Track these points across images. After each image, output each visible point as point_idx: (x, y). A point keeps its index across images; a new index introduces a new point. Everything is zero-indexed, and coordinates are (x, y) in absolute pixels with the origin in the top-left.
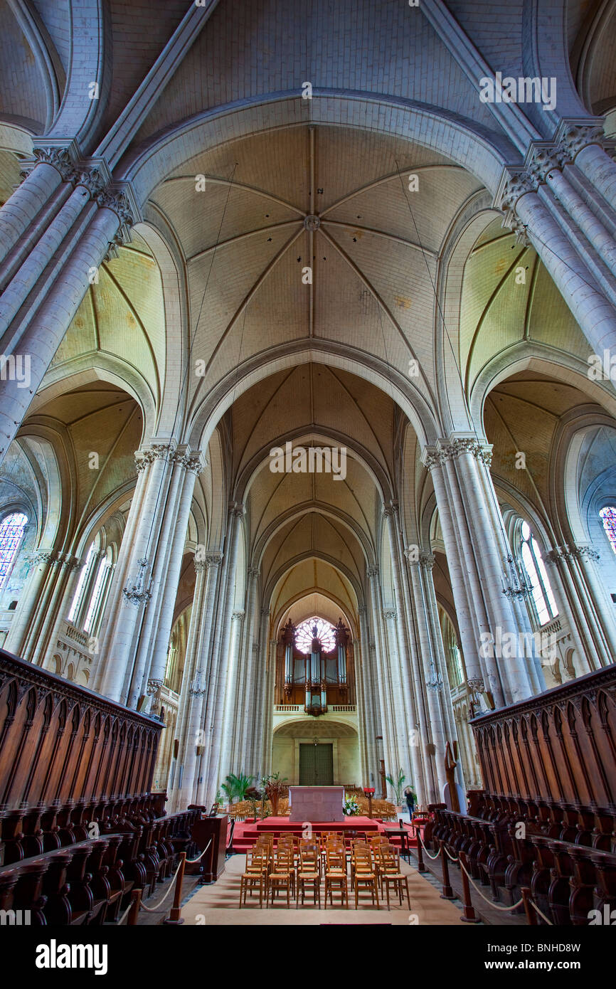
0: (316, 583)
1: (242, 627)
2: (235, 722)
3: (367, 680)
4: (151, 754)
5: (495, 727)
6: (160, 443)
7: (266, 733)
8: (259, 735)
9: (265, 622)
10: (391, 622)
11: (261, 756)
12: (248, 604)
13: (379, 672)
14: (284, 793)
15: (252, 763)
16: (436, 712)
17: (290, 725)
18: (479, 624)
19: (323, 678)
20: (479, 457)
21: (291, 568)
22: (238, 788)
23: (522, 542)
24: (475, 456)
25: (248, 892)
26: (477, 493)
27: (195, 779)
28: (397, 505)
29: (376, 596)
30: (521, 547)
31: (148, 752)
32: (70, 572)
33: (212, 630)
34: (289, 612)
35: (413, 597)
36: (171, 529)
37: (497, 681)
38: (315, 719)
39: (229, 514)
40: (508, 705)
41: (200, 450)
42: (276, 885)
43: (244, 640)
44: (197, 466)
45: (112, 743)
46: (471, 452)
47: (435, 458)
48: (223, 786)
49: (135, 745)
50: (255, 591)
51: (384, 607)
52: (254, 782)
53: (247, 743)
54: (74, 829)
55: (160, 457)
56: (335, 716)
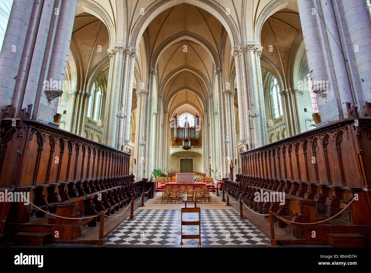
0: (187, 100)
1: (157, 118)
2: (156, 152)
3: (206, 137)
4: (128, 164)
5: (247, 156)
6: (118, 46)
7: (168, 156)
8: (165, 156)
9: (166, 116)
10: (216, 117)
11: (166, 163)
12: (159, 109)
13: (211, 135)
14: (174, 175)
15: (163, 166)
16: (230, 150)
17: (176, 153)
18: (247, 121)
19: (189, 136)
20: (256, 53)
21: (176, 94)
22: (158, 173)
23: (273, 85)
24: (254, 52)
25: (163, 200)
26: (253, 69)
27: (143, 171)
28: (221, 70)
29: (211, 106)
30: (273, 87)
31: (127, 163)
32: (85, 98)
33: (145, 120)
34: (176, 111)
35: (225, 108)
36: (127, 83)
37: (250, 141)
38: (186, 151)
39: (149, 73)
40: (253, 149)
41: (136, 48)
42: (172, 199)
43: (158, 123)
44: (135, 56)
45: (115, 161)
46: (253, 51)
47: (237, 53)
48: (153, 173)
49: (122, 161)
50: (162, 104)
51: (214, 111)
52: (163, 171)
53: (161, 159)
54: (105, 186)
55: (119, 52)
56: (194, 150)
